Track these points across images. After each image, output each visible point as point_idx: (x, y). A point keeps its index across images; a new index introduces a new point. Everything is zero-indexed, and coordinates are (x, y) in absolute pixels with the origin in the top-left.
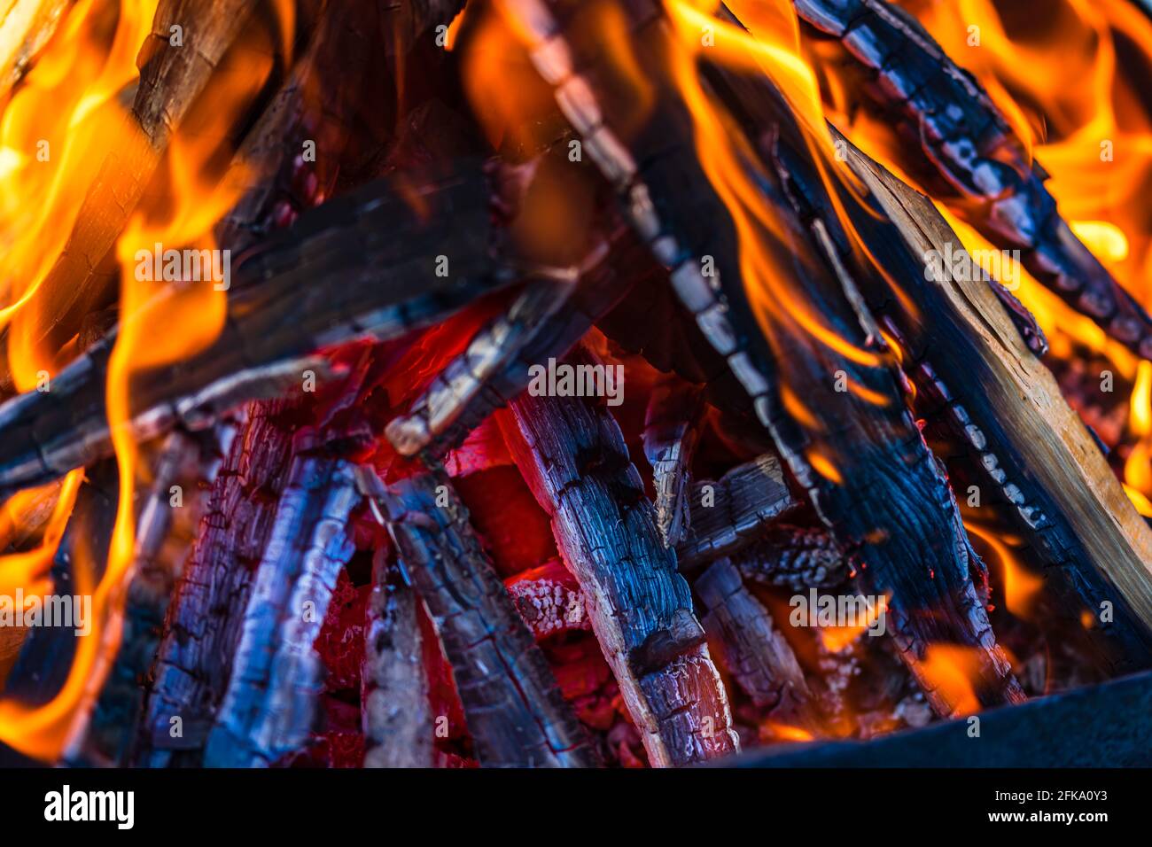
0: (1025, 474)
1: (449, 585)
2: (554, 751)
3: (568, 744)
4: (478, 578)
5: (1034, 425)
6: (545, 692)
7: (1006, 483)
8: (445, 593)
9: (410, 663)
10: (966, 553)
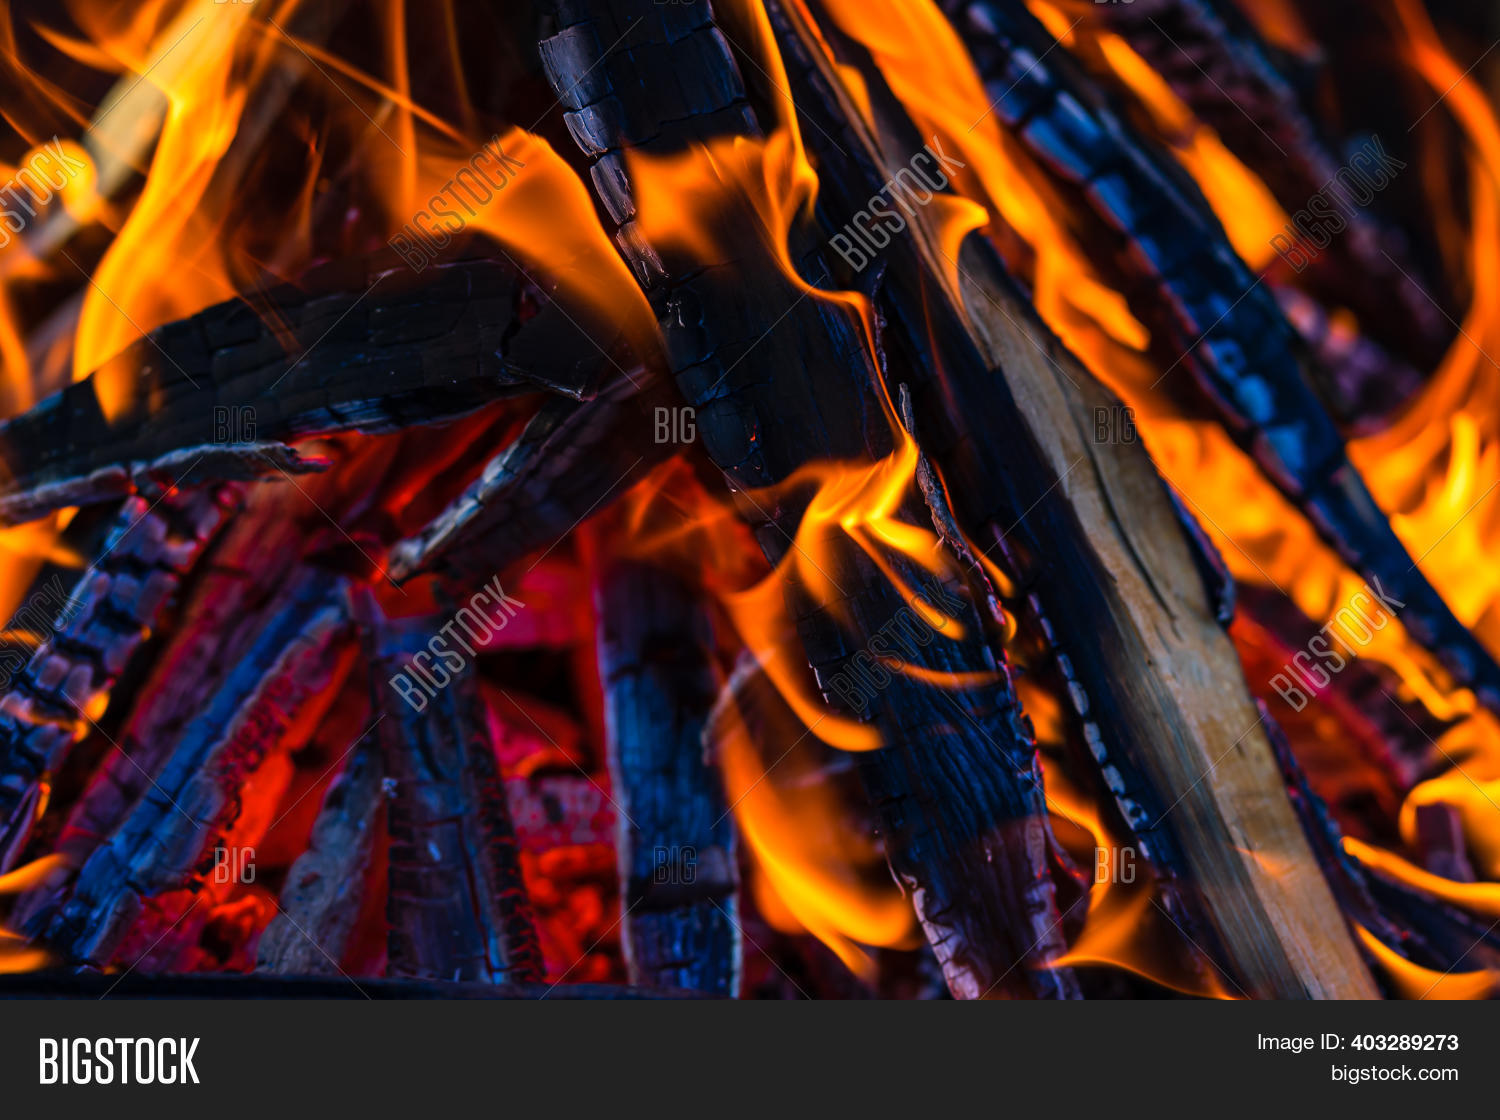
0: (1131, 756)
1: (425, 748)
2: (491, 970)
3: (507, 964)
4: (463, 747)
5: (1154, 698)
6: (498, 897)
7: (1107, 762)
8: (417, 755)
9: (355, 829)
10: (1042, 841)
